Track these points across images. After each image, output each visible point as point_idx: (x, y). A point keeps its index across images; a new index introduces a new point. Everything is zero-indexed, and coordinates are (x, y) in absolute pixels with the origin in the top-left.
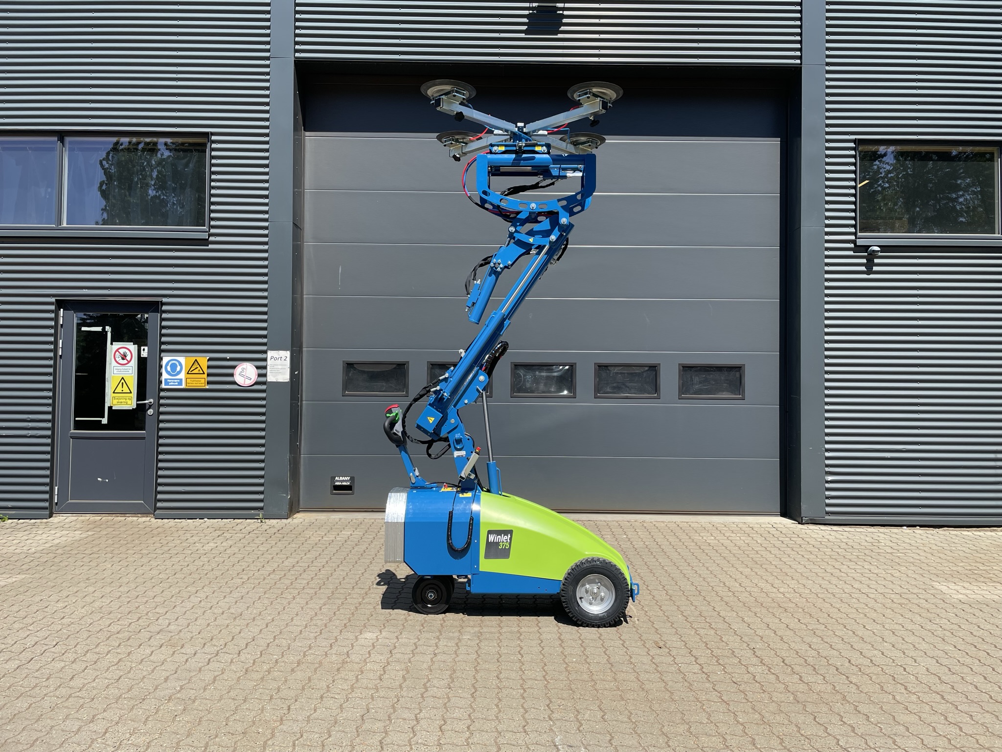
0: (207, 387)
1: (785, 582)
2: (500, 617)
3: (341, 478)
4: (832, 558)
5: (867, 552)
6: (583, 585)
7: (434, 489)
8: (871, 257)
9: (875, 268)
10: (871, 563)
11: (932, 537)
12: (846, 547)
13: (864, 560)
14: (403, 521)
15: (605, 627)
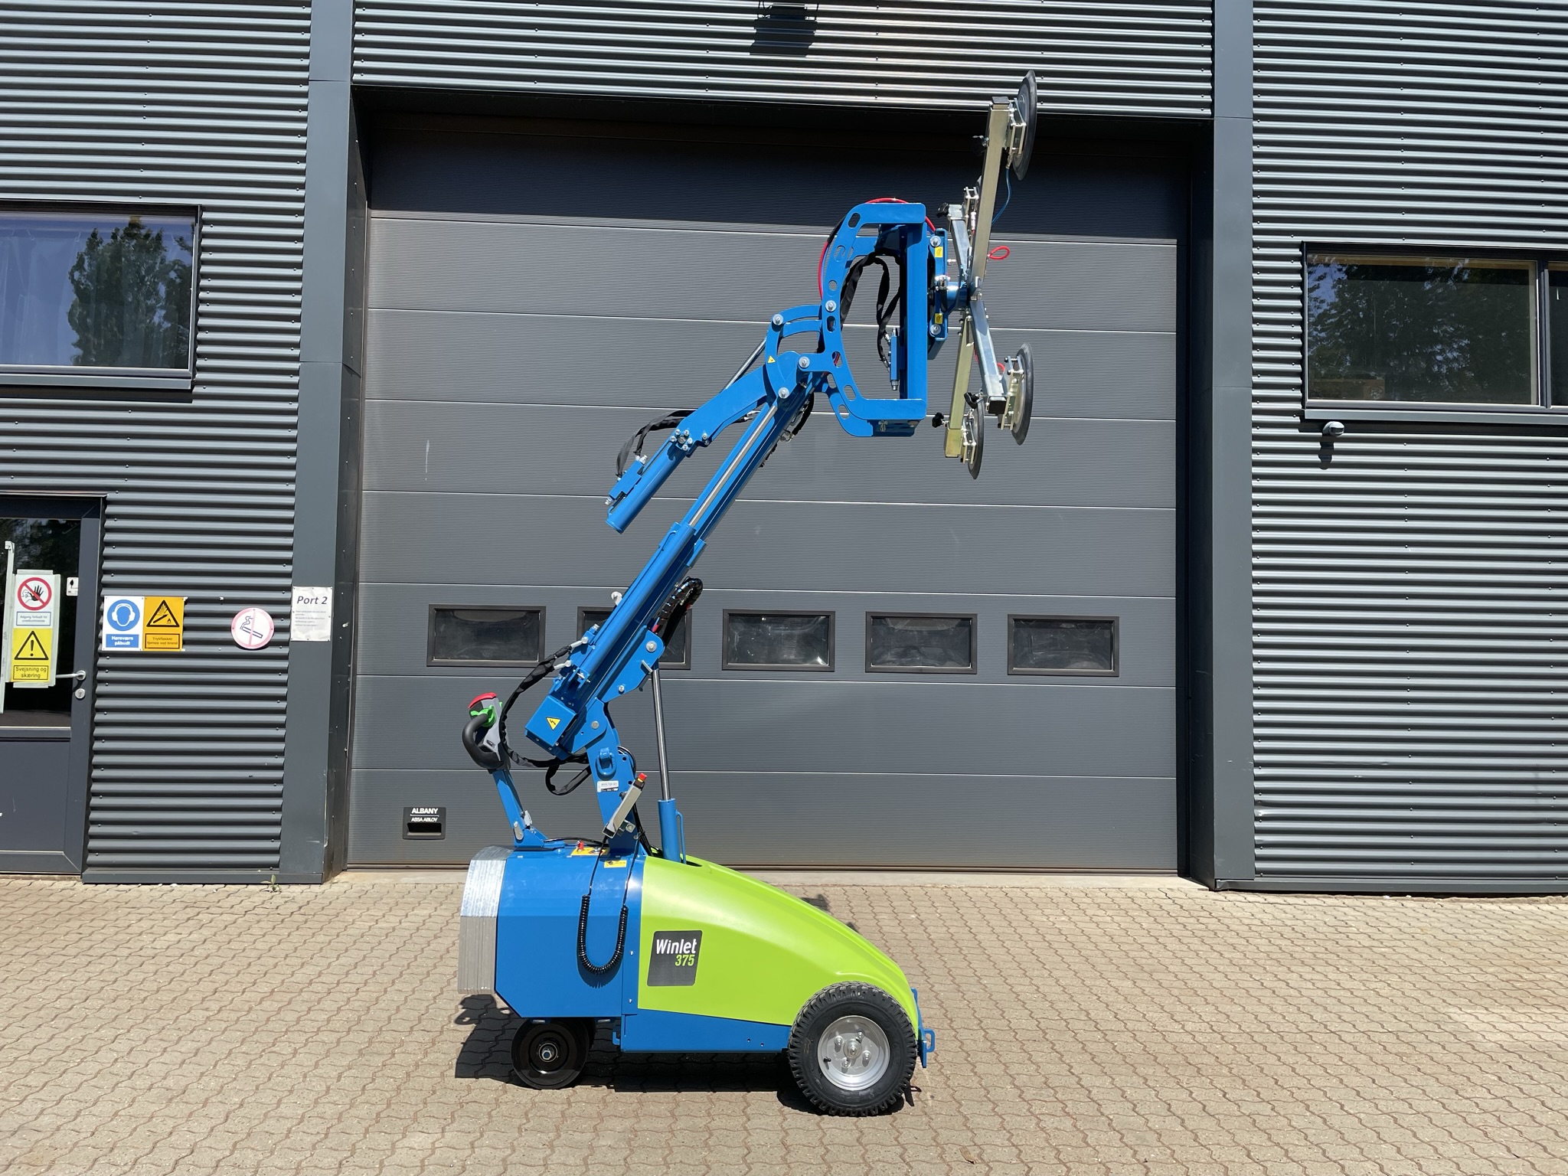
0: (183, 650)
1: (1193, 1009)
2: (676, 1093)
3: (422, 811)
4: (1272, 959)
5: (1329, 945)
6: (832, 1035)
7: (559, 850)
8: (1328, 439)
9: (1335, 458)
10: (1338, 969)
11: (1434, 915)
12: (1293, 935)
13: (1327, 962)
14: (495, 914)
15: (870, 1114)
